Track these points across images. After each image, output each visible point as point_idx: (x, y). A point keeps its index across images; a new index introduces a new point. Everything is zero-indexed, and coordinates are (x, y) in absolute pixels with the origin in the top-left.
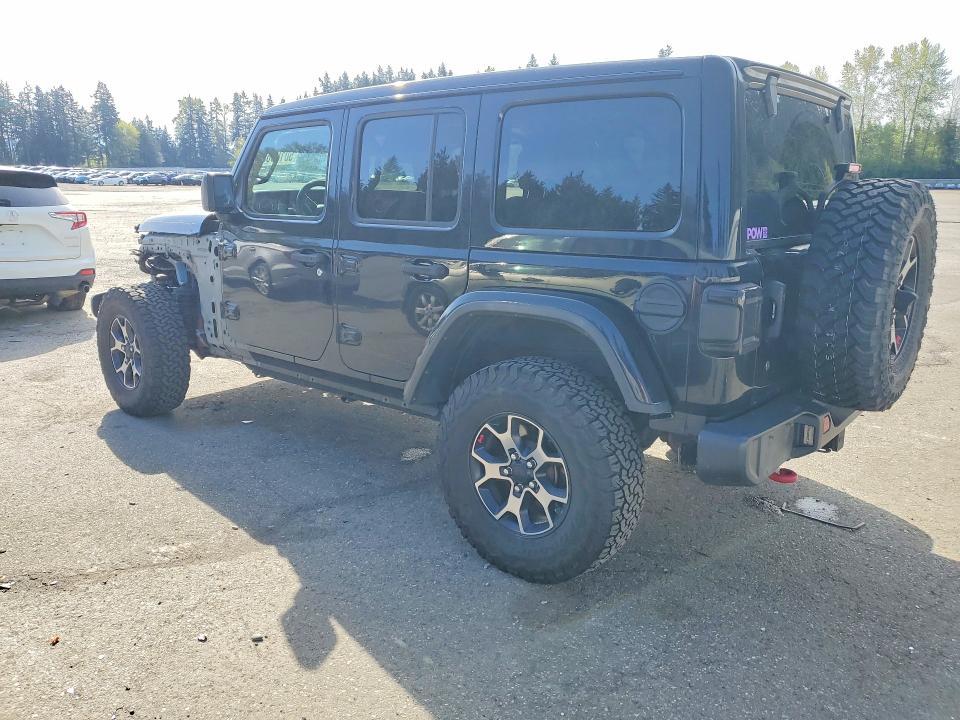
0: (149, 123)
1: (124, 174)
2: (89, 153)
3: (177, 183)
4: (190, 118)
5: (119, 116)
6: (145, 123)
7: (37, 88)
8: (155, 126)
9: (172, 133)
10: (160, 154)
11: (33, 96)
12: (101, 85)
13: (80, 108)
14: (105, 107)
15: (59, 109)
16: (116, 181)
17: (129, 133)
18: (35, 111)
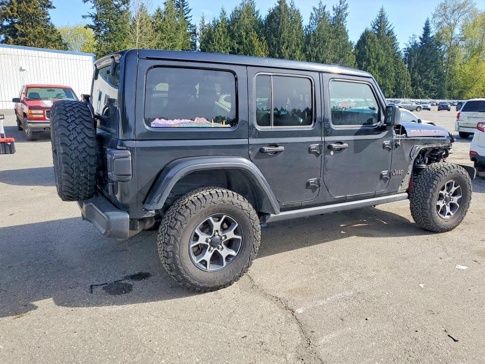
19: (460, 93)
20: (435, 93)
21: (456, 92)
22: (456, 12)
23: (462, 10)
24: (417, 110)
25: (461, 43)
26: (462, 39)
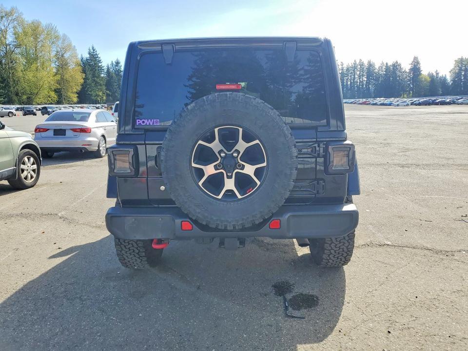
0: (437, 74)
1: (411, 101)
2: (404, 91)
3: (437, 104)
4: (460, 69)
5: (422, 72)
6: (435, 74)
7: (387, 64)
8: (440, 75)
9: (449, 79)
10: (440, 89)
11: (384, 67)
12: (416, 58)
13: (404, 70)
14: (416, 69)
15: (394, 72)
16: (406, 104)
17: (426, 80)
18: (384, 74)
19: (28, 98)
20: (4, 98)
21: (25, 97)
22: (4, 19)
23: (10, 18)
24: (9, 116)
25: (17, 51)
26: (17, 47)
